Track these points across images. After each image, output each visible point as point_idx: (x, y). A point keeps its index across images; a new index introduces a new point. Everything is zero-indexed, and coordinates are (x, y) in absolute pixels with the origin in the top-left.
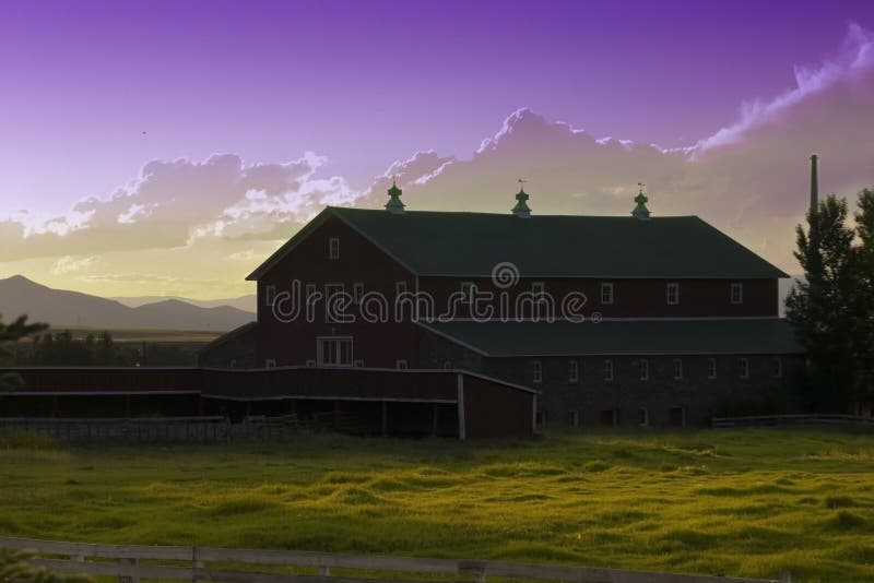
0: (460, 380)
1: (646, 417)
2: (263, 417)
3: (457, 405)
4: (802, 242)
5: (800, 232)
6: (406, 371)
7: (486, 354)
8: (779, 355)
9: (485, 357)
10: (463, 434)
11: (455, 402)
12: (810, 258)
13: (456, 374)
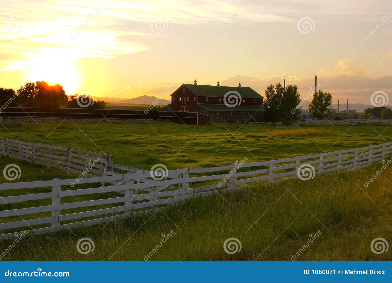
0: (197, 114)
1: (238, 122)
2: (161, 120)
3: (197, 119)
4: (266, 92)
5: (266, 90)
6: (189, 112)
7: (209, 110)
8: (262, 112)
9: (208, 111)
10: (197, 124)
11: (196, 118)
12: (268, 96)
13: (197, 113)
